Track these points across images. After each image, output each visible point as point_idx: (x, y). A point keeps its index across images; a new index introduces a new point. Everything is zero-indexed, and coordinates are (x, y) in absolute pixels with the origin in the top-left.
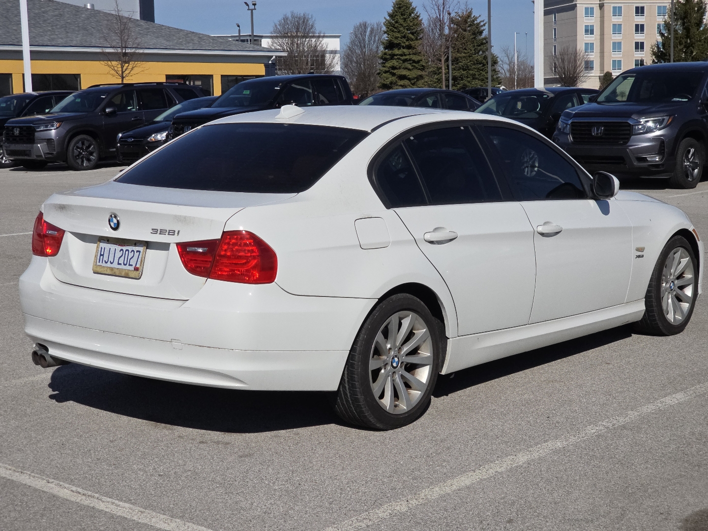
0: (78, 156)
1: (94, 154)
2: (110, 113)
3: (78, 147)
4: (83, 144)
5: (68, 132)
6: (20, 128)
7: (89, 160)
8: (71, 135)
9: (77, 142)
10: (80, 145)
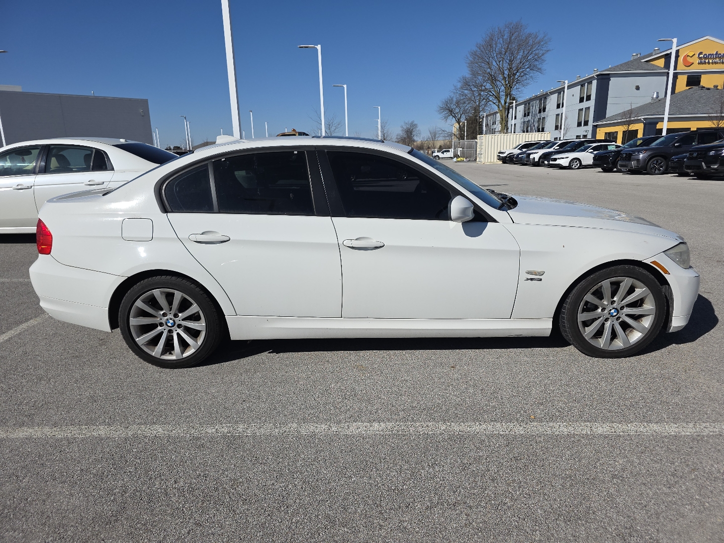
0: (653, 168)
1: (663, 167)
2: (677, 146)
3: (654, 164)
4: (657, 162)
5: (649, 156)
6: (626, 154)
7: (659, 170)
8: (651, 158)
9: (654, 161)
10: (655, 162)
